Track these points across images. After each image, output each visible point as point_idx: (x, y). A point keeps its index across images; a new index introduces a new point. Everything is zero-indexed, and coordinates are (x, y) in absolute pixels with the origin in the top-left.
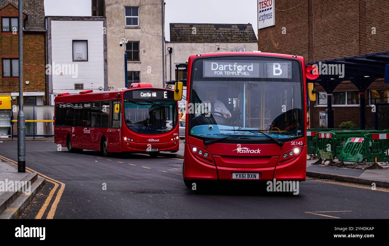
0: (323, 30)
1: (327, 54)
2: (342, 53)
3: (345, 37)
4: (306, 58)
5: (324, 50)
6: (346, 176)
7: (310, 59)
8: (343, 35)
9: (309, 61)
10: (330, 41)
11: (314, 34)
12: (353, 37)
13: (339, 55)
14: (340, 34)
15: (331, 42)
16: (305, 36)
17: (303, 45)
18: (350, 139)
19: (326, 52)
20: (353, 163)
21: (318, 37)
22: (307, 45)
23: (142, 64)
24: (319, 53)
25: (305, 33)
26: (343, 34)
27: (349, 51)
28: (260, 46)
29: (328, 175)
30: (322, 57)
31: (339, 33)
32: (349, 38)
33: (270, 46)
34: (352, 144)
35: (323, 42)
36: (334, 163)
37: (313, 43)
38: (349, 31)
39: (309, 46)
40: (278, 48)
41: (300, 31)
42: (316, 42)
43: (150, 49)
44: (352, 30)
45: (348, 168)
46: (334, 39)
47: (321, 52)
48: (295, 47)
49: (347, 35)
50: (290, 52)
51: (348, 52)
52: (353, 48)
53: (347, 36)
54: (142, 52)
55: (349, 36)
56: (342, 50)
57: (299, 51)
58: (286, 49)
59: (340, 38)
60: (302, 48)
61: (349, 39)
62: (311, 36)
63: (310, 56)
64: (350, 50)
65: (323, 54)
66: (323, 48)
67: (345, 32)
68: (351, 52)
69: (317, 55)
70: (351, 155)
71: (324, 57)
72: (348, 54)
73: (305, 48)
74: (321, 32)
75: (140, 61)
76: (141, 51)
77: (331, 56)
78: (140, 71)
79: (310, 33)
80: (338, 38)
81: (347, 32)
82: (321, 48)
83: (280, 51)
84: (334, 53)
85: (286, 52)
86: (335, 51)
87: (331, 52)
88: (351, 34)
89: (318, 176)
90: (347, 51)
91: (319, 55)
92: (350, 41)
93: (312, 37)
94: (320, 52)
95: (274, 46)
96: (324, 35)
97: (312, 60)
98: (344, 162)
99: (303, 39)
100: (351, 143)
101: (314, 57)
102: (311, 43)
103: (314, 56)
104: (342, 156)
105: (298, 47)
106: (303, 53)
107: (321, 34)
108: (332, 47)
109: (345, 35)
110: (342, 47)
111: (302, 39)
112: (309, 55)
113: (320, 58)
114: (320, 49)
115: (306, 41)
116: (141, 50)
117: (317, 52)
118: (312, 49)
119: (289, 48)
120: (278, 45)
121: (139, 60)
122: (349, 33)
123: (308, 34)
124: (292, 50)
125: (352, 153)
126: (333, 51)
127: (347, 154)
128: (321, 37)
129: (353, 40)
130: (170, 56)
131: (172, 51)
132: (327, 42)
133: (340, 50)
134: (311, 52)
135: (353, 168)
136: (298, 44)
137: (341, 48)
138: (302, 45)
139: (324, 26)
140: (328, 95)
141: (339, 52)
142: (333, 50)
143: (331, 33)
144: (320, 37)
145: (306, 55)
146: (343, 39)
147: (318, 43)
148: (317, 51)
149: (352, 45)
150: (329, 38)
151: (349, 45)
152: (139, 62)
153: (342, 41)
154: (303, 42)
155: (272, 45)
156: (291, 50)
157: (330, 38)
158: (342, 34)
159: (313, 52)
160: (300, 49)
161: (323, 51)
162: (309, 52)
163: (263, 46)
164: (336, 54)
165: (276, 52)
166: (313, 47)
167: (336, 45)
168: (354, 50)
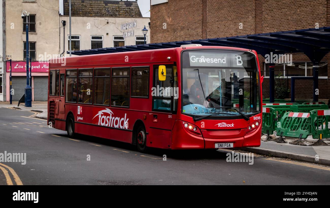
0: (218, 7)
3: (241, 14)
4: (200, 32)
5: (218, 25)
7: (203, 33)
8: (239, 12)
9: (202, 35)
10: (225, 17)
11: (208, 10)
12: (248, 14)
13: (234, 30)
14: (235, 11)
15: (225, 19)
16: (198, 12)
17: (197, 20)
21: (212, 14)
22: (201, 21)
23: (38, 35)
25: (198, 9)
28: (153, 21)
30: (216, 32)
32: (244, 15)
33: (162, 20)
35: (217, 18)
37: (207, 19)
38: (244, 8)
39: (202, 22)
40: (171, 23)
41: (194, 8)
42: (210, 18)
43: (45, 22)
44: (248, 8)
46: (229, 15)
47: (216, 27)
48: (189, 22)
49: (242, 12)
50: (183, 27)
54: (38, 25)
55: (245, 13)
57: (192, 26)
58: (179, 24)
59: (236, 14)
60: (195, 23)
62: (205, 12)
63: (204, 31)
65: (218, 29)
66: (217, 24)
67: (240, 9)
68: (247, 27)
69: (211, 30)
71: (218, 32)
73: (199, 24)
75: (36, 32)
76: (37, 24)
77: (225, 31)
78: (36, 42)
79: (204, 10)
80: (233, 15)
82: (215, 24)
83: (173, 26)
84: (229, 28)
85: (179, 26)
86: (230, 26)
87: (225, 27)
91: (213, 30)
92: (246, 17)
93: (206, 14)
94: (214, 27)
95: (167, 21)
96: (218, 11)
97: (206, 35)
99: (197, 15)
101: (208, 32)
103: (208, 30)
105: (191, 22)
106: (197, 27)
107: (215, 10)
108: (227, 22)
111: (195, 15)
112: (202, 30)
113: (214, 32)
115: (200, 17)
116: (37, 22)
118: (206, 24)
119: (182, 23)
120: (171, 20)
121: (35, 32)
122: (245, 10)
123: (202, 11)
124: (185, 25)
126: (228, 27)
128: (216, 13)
129: (248, 17)
130: (64, 28)
131: (65, 24)
132: (221, 18)
134: (204, 27)
136: (191, 20)
137: (236, 24)
138: (195, 20)
139: (218, 3)
141: (234, 27)
142: (228, 25)
143: (226, 10)
144: (214, 14)
145: (200, 30)
146: (238, 15)
147: (212, 19)
148: (211, 26)
149: (247, 21)
150: (223, 15)
151: (245, 22)
152: (35, 33)
153: (237, 17)
154: (197, 18)
155: (165, 20)
156: (184, 25)
157: (225, 14)
158: (237, 11)
159: (207, 26)
160: (193, 24)
161: (217, 26)
162: (202, 27)
163: (155, 20)
164: (231, 29)
165: (169, 26)
166: (207, 22)
167: (231, 20)
168: (250, 26)
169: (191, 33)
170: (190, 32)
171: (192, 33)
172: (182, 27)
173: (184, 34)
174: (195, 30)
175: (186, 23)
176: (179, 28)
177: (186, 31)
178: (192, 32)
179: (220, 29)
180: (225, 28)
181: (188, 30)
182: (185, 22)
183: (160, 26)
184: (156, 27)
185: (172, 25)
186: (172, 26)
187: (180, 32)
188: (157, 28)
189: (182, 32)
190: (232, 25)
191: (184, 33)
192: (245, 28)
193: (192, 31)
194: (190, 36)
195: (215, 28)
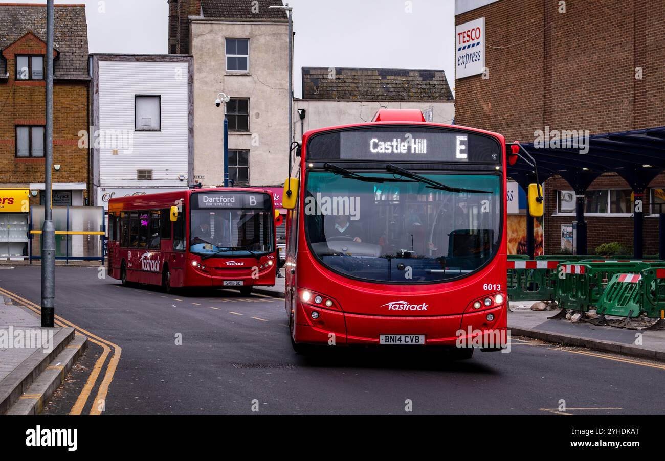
0: (570, 83)
1: (576, 124)
2: (602, 123)
3: (609, 95)
5: (571, 116)
6: (610, 342)
8: (606, 92)
10: (582, 102)
11: (553, 89)
12: (622, 95)
13: (598, 126)
14: (600, 91)
15: (583, 104)
16: (537, 92)
17: (534, 107)
18: (617, 277)
19: (574, 121)
20: (621, 318)
21: (560, 95)
22: (541, 109)
23: (253, 136)
24: (562, 123)
25: (537, 87)
26: (606, 90)
27: (615, 119)
28: (459, 109)
29: (577, 340)
31: (598, 88)
32: (615, 97)
33: (475, 108)
34: (620, 286)
35: (569, 104)
36: (588, 317)
37: (551, 105)
38: (615, 85)
39: (544, 111)
40: (490, 112)
41: (529, 84)
42: (557, 103)
43: (267, 111)
44: (622, 84)
45: (612, 326)
46: (590, 98)
47: (566, 120)
48: (520, 112)
49: (612, 91)
50: (511, 120)
51: (613, 122)
52: (623, 115)
53: (612, 94)
54: (254, 117)
55: (616, 93)
56: (603, 118)
57: (526, 118)
58: (505, 114)
59: (600, 96)
60: (531, 112)
61: (616, 99)
62: (548, 93)
64: (617, 118)
65: (570, 125)
66: (569, 114)
67: (608, 86)
68: (619, 121)
69: (558, 126)
70: (618, 305)
72: (614, 124)
73: (538, 114)
74: (566, 86)
75: (251, 131)
76: (252, 116)
78: (249, 150)
79: (546, 88)
80: (597, 97)
81: (612, 86)
82: (566, 115)
83: (493, 118)
84: (589, 122)
85: (504, 119)
86: (590, 119)
87: (583, 120)
88: (619, 90)
89: (560, 342)
90: (611, 119)
91: (561, 126)
92: (618, 102)
93: (550, 95)
94: (563, 120)
95: (483, 109)
96: (571, 90)
98: (606, 316)
99: (535, 97)
100: (619, 283)
102: (547, 105)
104: (601, 306)
105: (525, 111)
106: (534, 121)
107: (566, 89)
108: (585, 112)
109: (609, 92)
110: (603, 112)
111: (532, 98)
114: (564, 115)
115: (540, 101)
116: (252, 113)
117: (558, 121)
118: (550, 114)
119: (509, 113)
121: (248, 131)
122: (616, 88)
123: (543, 89)
124: (515, 117)
125: (619, 301)
126: (587, 120)
127: (612, 302)
128: (567, 94)
129: (622, 101)
130: (302, 124)
131: (305, 115)
132: (576, 103)
133: (599, 118)
134: (547, 120)
135: (622, 327)
136: (525, 106)
137: (601, 115)
138: (531, 108)
139: (571, 75)
140: (578, 196)
141: (598, 121)
142: (588, 117)
143: (584, 88)
144: (564, 95)
145: (539, 126)
146: (605, 98)
147: (561, 105)
148: (559, 118)
149: (620, 110)
150: (579, 97)
151: (616, 110)
152: (248, 133)
153: (603, 101)
154: (535, 102)
155: (480, 107)
156: (513, 117)
157: (582, 96)
158: (603, 90)
159: (552, 119)
160: (528, 115)
161: (569, 119)
162: (544, 120)
163: (463, 108)
164: (592, 124)
165: (486, 119)
166: (551, 112)
167: (592, 108)
168: (624, 118)
169: (524, 133)
170: (522, 130)
171: (526, 132)
172: (508, 120)
173: (513, 134)
174: (531, 127)
175: (515, 113)
176: (504, 122)
177: (516, 129)
178: (527, 130)
179: (573, 124)
180: (582, 123)
181: (520, 126)
182: (514, 110)
183: (471, 119)
184: (465, 120)
185: (492, 116)
186: (491, 118)
187: (506, 130)
188: (466, 122)
189: (508, 130)
190: (595, 116)
191: (512, 132)
192: (616, 121)
193: (526, 127)
194: (523, 138)
195: (566, 123)
